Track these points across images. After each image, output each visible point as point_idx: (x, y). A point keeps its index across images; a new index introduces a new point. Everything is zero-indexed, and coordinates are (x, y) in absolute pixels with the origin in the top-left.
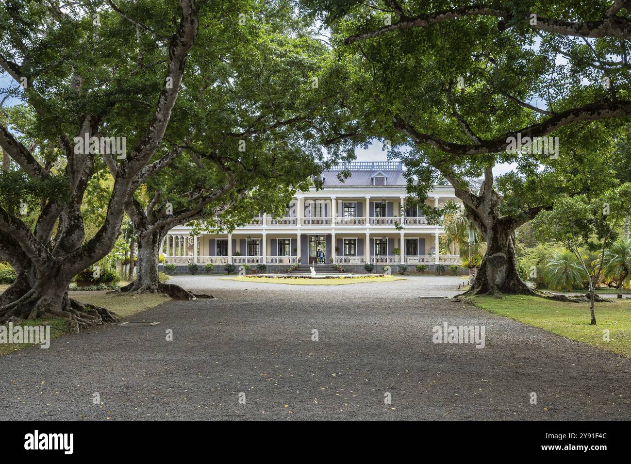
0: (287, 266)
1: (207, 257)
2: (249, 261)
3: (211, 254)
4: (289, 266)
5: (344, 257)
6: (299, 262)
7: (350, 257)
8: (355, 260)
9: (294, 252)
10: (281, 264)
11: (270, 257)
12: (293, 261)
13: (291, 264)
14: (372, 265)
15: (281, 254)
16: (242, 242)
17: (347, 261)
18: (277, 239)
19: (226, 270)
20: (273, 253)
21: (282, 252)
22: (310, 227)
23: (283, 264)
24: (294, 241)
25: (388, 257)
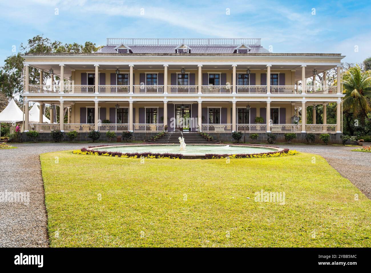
0: (153, 134)
1: (78, 124)
2: (118, 129)
3: (82, 121)
4: (155, 134)
5: (208, 125)
6: (166, 129)
7: (215, 125)
8: (219, 128)
9: (161, 120)
10: (148, 132)
11: (137, 125)
12: (160, 128)
13: (158, 131)
14: (240, 133)
15: (149, 123)
16: (112, 110)
17: (212, 128)
18: (146, 107)
19: (90, 137)
20: (141, 121)
21: (150, 120)
22: (177, 94)
23: (150, 132)
24: (162, 110)
25: (250, 125)
